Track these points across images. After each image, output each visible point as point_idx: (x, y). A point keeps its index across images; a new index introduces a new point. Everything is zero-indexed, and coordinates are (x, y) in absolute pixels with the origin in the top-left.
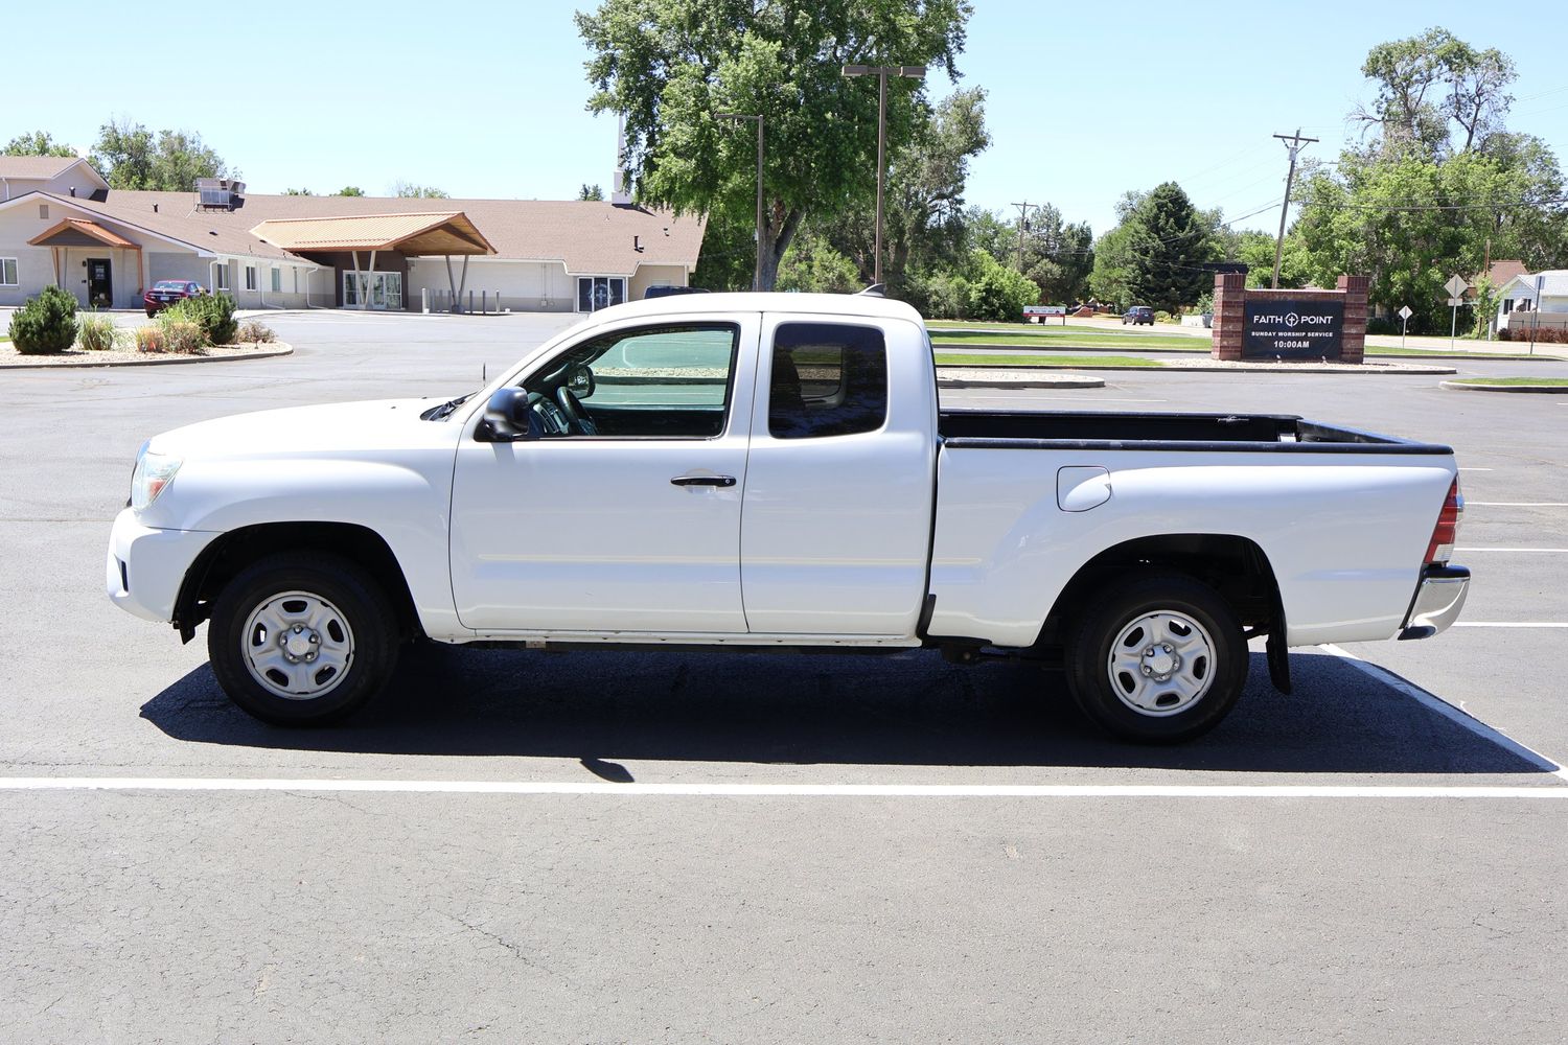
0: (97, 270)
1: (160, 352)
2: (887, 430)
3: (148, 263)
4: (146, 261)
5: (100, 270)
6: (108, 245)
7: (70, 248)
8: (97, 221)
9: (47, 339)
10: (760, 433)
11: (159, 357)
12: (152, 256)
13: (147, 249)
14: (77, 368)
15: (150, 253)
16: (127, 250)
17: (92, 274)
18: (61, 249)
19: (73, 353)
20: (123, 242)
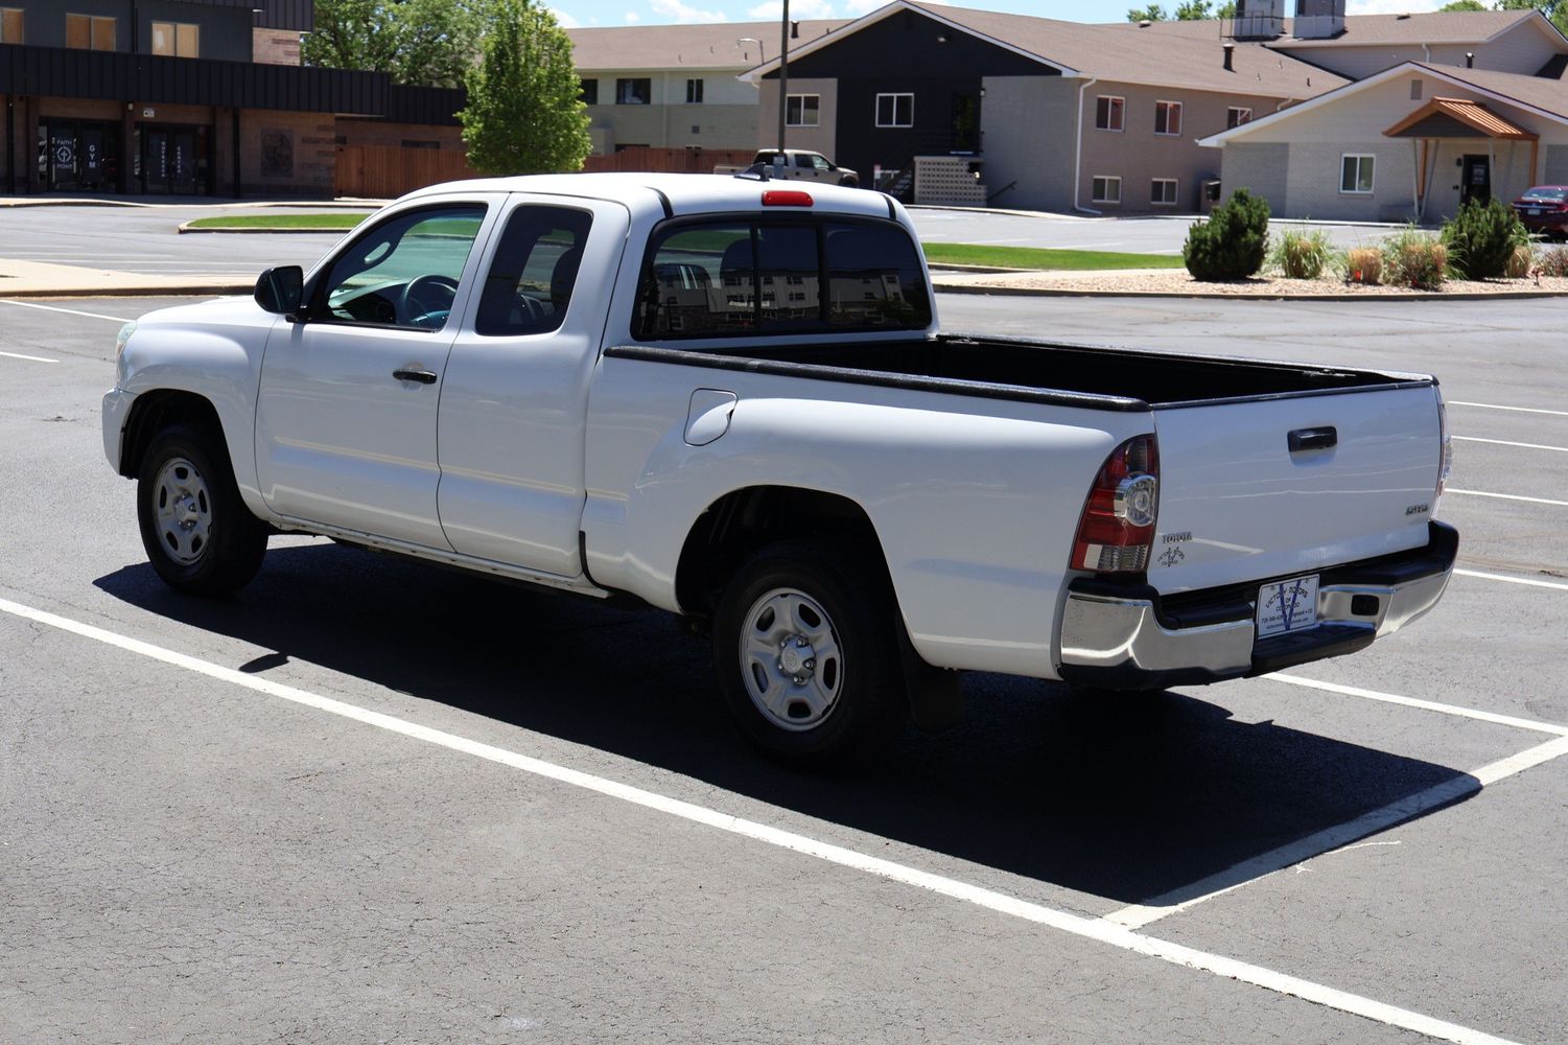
0: (1476, 171)
1: (1375, 283)
2: (561, 332)
3: (1544, 161)
4: (1542, 158)
5: (1478, 171)
6: (1489, 136)
7: (1443, 141)
8: (1481, 101)
9: (1220, 261)
10: (468, 328)
11: (1369, 290)
12: (1552, 149)
13: (1545, 140)
14: (1262, 301)
15: (1550, 146)
16: (1518, 142)
17: (1468, 177)
18: (1432, 141)
19: (1260, 281)
20: (1514, 131)
